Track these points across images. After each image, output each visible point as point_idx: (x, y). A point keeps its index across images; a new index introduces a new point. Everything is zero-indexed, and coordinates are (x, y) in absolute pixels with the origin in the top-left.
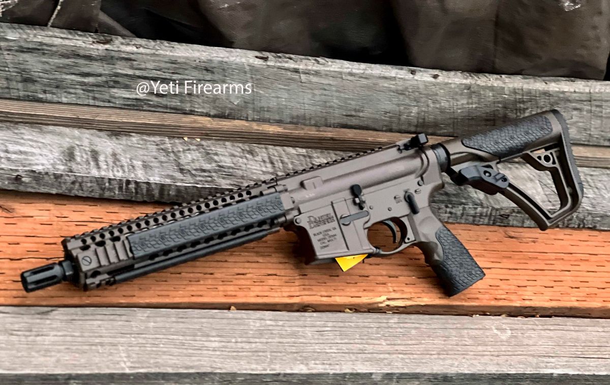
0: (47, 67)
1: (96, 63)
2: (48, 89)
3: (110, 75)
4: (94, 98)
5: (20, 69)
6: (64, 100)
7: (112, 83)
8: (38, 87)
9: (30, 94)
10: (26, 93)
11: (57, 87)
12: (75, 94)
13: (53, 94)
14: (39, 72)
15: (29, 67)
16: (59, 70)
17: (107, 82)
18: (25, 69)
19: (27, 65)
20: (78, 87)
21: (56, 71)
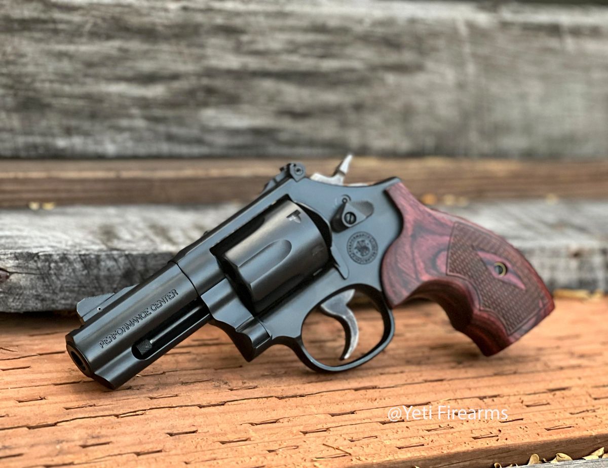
0: (66, 66)
1: (165, 47)
2: (73, 123)
3: (199, 75)
4: (170, 138)
5: (9, 75)
6: (110, 148)
7: (201, 96)
8: (52, 121)
9: (38, 140)
10: (31, 139)
11: (93, 116)
12: (130, 129)
13: (86, 134)
14: (51, 81)
15: (31, 69)
16: (91, 71)
17: (191, 93)
18: (20, 75)
19: (25, 65)
20: (135, 111)
21: (86, 75)
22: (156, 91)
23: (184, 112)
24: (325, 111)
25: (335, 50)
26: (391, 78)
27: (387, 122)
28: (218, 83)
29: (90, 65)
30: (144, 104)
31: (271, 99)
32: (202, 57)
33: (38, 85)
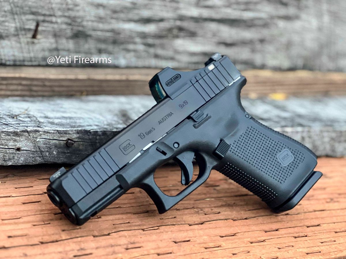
0: (101, 12)
2: (103, 46)
3: (175, 20)
4: (156, 56)
5: (69, 17)
6: (122, 62)
7: (175, 32)
8: (91, 45)
11: (115, 42)
12: (135, 51)
13: (109, 53)
14: (93, 21)
15: (81, 14)
16: (115, 16)
17: (170, 30)
18: (75, 17)
19: (78, 11)
20: (138, 40)
21: (112, 18)
22: (151, 28)
23: (165, 41)
24: (244, 43)
25: (251, 7)
26: (281, 24)
27: (278, 50)
28: (185, 24)
29: (115, 12)
30: (144, 36)
31: (214, 35)
32: (177, 9)
33: (85, 23)
